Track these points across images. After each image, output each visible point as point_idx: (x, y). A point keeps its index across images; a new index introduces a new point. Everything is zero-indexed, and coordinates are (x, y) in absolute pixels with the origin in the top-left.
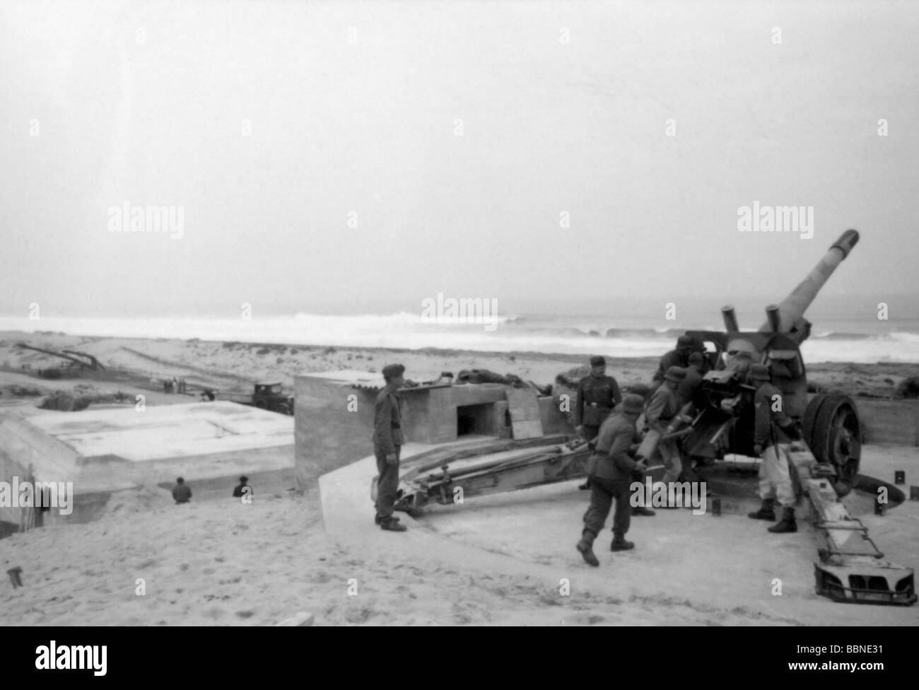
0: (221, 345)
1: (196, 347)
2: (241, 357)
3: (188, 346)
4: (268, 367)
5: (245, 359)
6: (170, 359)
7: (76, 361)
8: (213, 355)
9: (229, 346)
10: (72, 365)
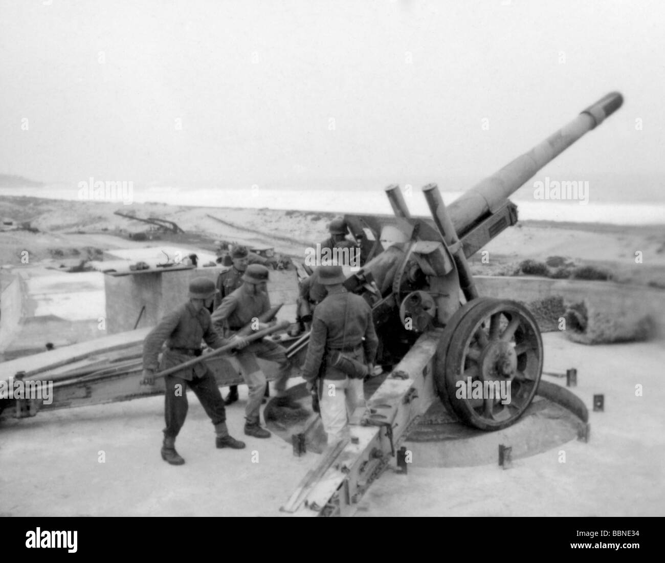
0: (284, 213)
1: (265, 214)
2: (298, 223)
3: (258, 214)
4: (319, 232)
5: (302, 225)
6: (243, 225)
7: (161, 226)
8: (277, 221)
9: (290, 213)
10: (158, 229)
